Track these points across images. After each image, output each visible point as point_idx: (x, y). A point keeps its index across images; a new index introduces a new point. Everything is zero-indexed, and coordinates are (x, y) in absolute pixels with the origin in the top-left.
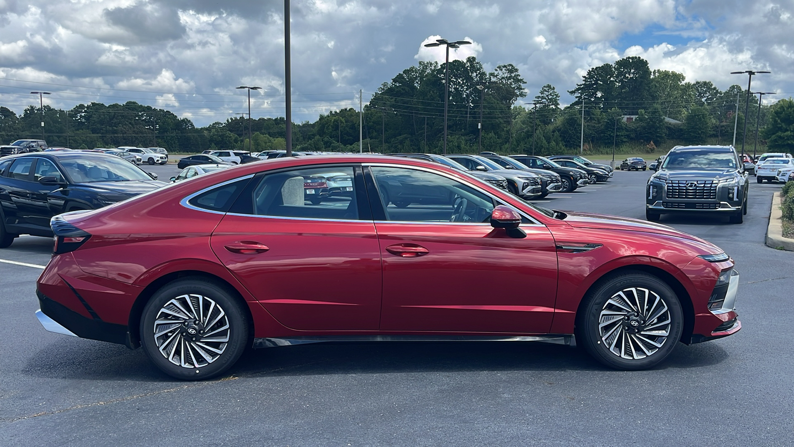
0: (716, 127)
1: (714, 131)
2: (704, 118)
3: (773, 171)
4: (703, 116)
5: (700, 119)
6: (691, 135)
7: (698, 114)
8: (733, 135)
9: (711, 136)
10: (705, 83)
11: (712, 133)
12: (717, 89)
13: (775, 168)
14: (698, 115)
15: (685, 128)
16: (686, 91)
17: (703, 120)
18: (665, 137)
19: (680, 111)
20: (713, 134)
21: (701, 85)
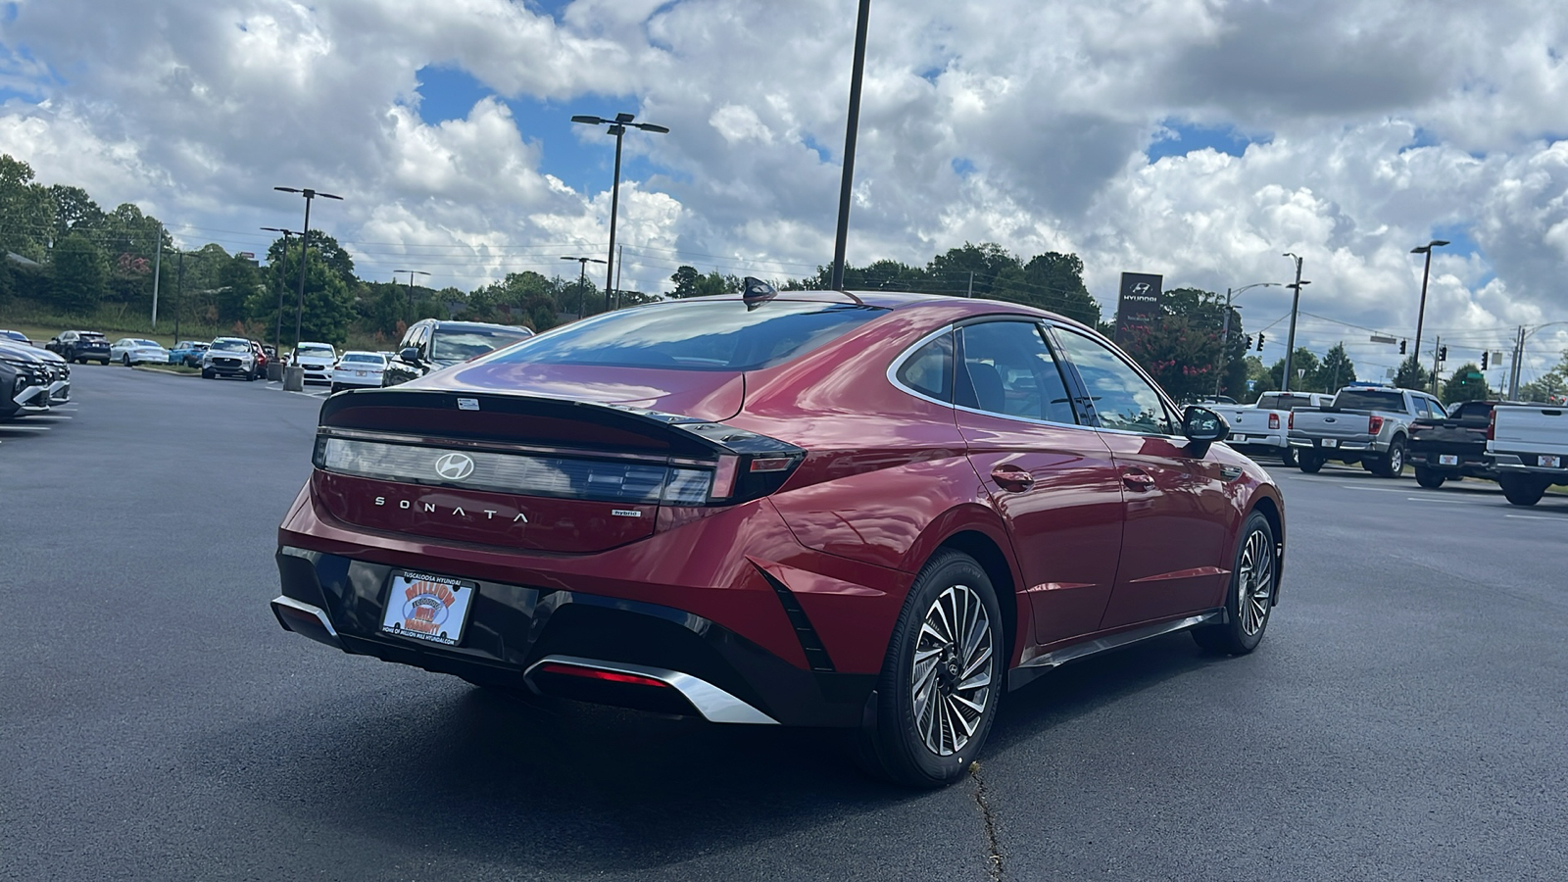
0: (115, 283)
1: (112, 289)
2: (91, 261)
3: (361, 375)
4: (90, 258)
5: (84, 262)
6: (65, 293)
7: (79, 251)
8: (152, 302)
9: (108, 298)
10: (73, 191)
11: (109, 292)
12: (98, 206)
13: (364, 369)
14: (80, 255)
15: (53, 277)
16: (38, 200)
17: (90, 265)
18: (10, 292)
19: (24, 239)
20: (112, 296)
21: (64, 193)
